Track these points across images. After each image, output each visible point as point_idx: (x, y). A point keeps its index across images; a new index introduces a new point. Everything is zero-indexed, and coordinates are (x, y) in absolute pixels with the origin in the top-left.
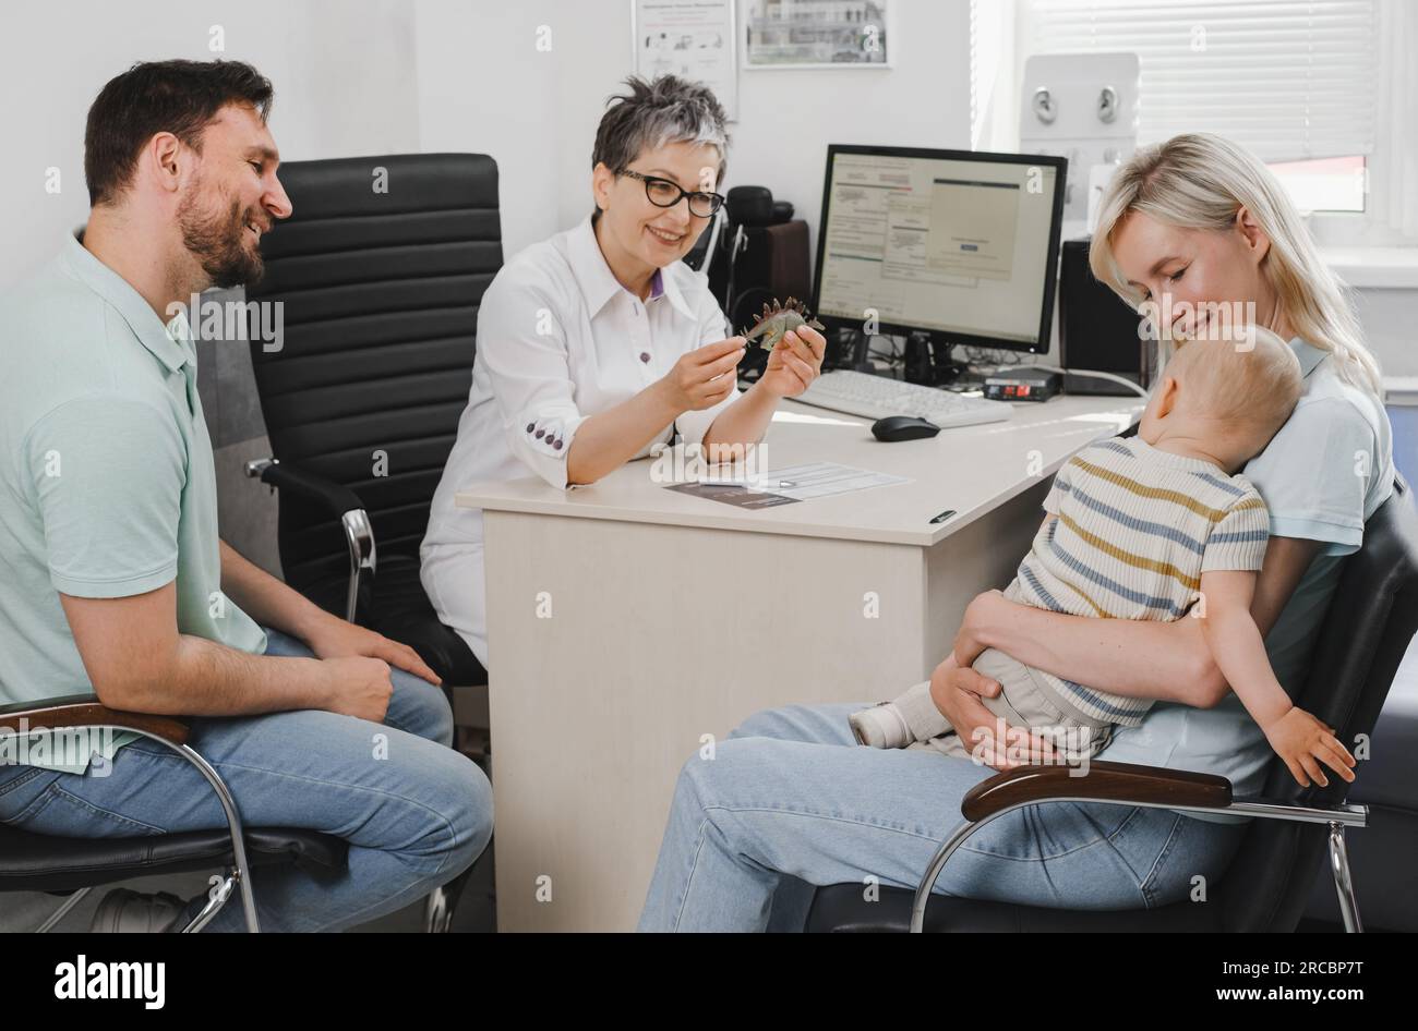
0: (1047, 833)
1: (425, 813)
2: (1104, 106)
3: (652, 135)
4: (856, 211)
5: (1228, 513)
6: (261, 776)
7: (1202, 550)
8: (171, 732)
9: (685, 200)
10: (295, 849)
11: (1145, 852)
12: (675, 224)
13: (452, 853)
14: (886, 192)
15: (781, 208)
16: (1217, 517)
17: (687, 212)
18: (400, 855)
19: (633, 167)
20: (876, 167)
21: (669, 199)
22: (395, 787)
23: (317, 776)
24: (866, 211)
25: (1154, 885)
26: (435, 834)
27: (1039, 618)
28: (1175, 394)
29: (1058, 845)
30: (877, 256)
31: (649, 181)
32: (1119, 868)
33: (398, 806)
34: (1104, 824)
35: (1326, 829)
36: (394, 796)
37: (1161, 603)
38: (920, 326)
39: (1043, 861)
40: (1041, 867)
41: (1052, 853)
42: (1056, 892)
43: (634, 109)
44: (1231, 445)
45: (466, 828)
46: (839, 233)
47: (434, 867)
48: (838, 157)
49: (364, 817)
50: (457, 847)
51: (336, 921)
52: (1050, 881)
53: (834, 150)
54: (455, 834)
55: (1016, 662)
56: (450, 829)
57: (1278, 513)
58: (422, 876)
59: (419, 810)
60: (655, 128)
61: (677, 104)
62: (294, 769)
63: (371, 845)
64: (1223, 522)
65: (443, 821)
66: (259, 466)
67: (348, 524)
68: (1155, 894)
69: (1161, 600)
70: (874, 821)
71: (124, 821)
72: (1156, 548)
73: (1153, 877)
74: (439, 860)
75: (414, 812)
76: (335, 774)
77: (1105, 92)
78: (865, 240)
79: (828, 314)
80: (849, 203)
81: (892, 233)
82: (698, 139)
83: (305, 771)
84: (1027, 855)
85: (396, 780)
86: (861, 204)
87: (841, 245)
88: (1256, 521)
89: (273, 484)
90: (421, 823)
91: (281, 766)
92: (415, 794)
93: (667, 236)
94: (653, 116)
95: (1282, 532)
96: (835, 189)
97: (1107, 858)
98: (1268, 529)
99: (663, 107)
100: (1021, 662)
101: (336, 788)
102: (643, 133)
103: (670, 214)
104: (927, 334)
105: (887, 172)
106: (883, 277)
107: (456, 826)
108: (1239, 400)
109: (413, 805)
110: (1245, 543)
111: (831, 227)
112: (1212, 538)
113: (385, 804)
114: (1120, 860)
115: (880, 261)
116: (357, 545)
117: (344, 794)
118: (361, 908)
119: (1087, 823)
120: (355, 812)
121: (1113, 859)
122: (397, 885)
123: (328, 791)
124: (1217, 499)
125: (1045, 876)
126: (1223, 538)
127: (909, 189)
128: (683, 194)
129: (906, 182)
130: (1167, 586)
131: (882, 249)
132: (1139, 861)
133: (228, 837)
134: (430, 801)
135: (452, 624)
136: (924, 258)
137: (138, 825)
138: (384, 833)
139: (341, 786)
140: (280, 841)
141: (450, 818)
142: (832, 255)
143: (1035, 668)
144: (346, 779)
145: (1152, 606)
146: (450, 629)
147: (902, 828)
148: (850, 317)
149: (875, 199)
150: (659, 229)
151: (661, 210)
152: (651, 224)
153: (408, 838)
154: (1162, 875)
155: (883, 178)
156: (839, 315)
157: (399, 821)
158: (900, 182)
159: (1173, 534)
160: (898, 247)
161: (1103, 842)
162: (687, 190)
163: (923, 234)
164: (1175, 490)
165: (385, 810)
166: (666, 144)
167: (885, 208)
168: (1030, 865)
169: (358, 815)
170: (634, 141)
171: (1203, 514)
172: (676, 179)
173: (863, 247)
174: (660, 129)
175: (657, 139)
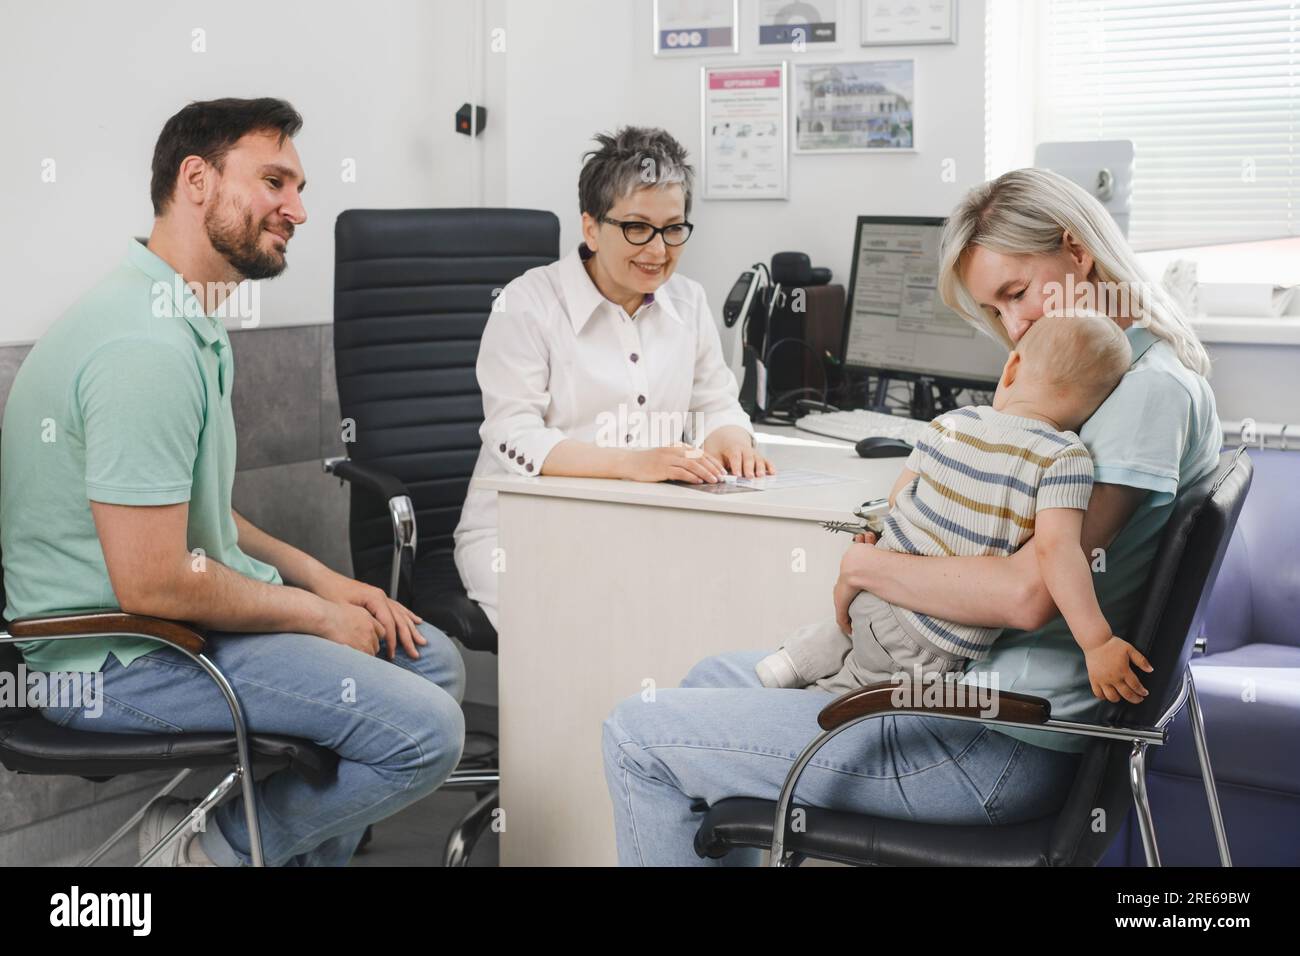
0: (902, 753)
1: (396, 733)
2: (1101, 185)
3: (621, 185)
4: (879, 273)
5: (1056, 459)
6: (259, 690)
7: (1034, 493)
8: (189, 643)
9: (659, 235)
10: (290, 752)
11: (988, 773)
12: (655, 257)
13: (421, 771)
14: (902, 256)
15: (820, 273)
16: (1046, 463)
17: (663, 244)
18: (378, 769)
19: (611, 214)
20: (895, 234)
21: (645, 237)
22: (371, 709)
23: (306, 693)
24: (887, 273)
25: (996, 803)
26: (404, 753)
27: (896, 558)
28: (1017, 365)
29: (911, 764)
30: (895, 311)
31: (626, 226)
32: (964, 787)
33: (374, 726)
34: (952, 746)
35: (1129, 745)
36: (371, 717)
37: (998, 543)
38: (928, 372)
39: (898, 778)
40: (896, 784)
41: (905, 771)
42: (909, 806)
43: (603, 163)
44: (1062, 406)
45: (434, 749)
46: (864, 293)
47: (405, 782)
48: (866, 227)
49: (345, 733)
50: (425, 765)
51: (326, 827)
52: (904, 796)
53: (862, 221)
54: (423, 754)
55: (883, 602)
56: (418, 749)
57: (1102, 462)
58: (395, 789)
59: (392, 730)
60: (622, 179)
61: (637, 155)
62: (288, 687)
63: (353, 758)
64: (1052, 467)
65: (411, 741)
66: (334, 463)
67: (394, 508)
68: (997, 812)
69: (1000, 540)
70: (756, 748)
71: (147, 718)
72: (996, 495)
73: (994, 796)
74: (410, 775)
75: (388, 732)
76: (321, 694)
77: (1102, 174)
78: (885, 298)
79: (854, 364)
80: (873, 266)
81: (906, 291)
82: (660, 181)
83: (297, 689)
84: (884, 774)
85: (373, 703)
86: (883, 266)
87: (866, 303)
88: (1083, 466)
89: (343, 478)
90: (393, 741)
91: (277, 682)
92: (388, 717)
93: (650, 268)
94: (619, 168)
95: (1105, 479)
96: (862, 255)
97: (954, 778)
98: (1092, 475)
99: (627, 159)
100: (886, 601)
101: (321, 706)
102: (613, 184)
103: (648, 250)
104: (932, 380)
105: (901, 238)
106: (901, 330)
107: (423, 747)
108: (1068, 368)
109: (386, 726)
110: (1072, 485)
111: (858, 287)
112: (1042, 482)
113: (361, 723)
114: (963, 778)
115: (896, 316)
116: (401, 527)
117: (328, 712)
118: (346, 815)
119: (937, 745)
120: (337, 728)
121: (959, 778)
122: (375, 796)
123: (315, 707)
124: (1046, 448)
125: (899, 792)
126: (1053, 481)
127: (921, 253)
128: (656, 231)
129: (919, 246)
130: (1004, 528)
131: (898, 306)
132: (981, 781)
133: (234, 740)
134: (401, 723)
135: (477, 598)
136: (932, 313)
137: (158, 722)
138: (362, 748)
139: (326, 704)
140: (277, 746)
141: (418, 739)
142: (859, 312)
143: (896, 605)
144: (330, 699)
145: (991, 546)
146: (475, 603)
147: (779, 754)
148: (872, 365)
149: (894, 263)
150: (644, 264)
151: (641, 247)
152: (635, 260)
153: (382, 754)
154: (1003, 795)
155: (901, 244)
156: (862, 364)
157: (374, 739)
158: (913, 246)
159: (1012, 482)
160: (911, 303)
161: (950, 762)
162: (659, 227)
163: (932, 292)
164: (1012, 444)
165: (362, 728)
166: (634, 192)
167: (901, 270)
168: (887, 783)
169: (340, 731)
170: (607, 192)
171: (1034, 462)
172: (647, 219)
173: (882, 304)
174: (627, 180)
175: (625, 189)
